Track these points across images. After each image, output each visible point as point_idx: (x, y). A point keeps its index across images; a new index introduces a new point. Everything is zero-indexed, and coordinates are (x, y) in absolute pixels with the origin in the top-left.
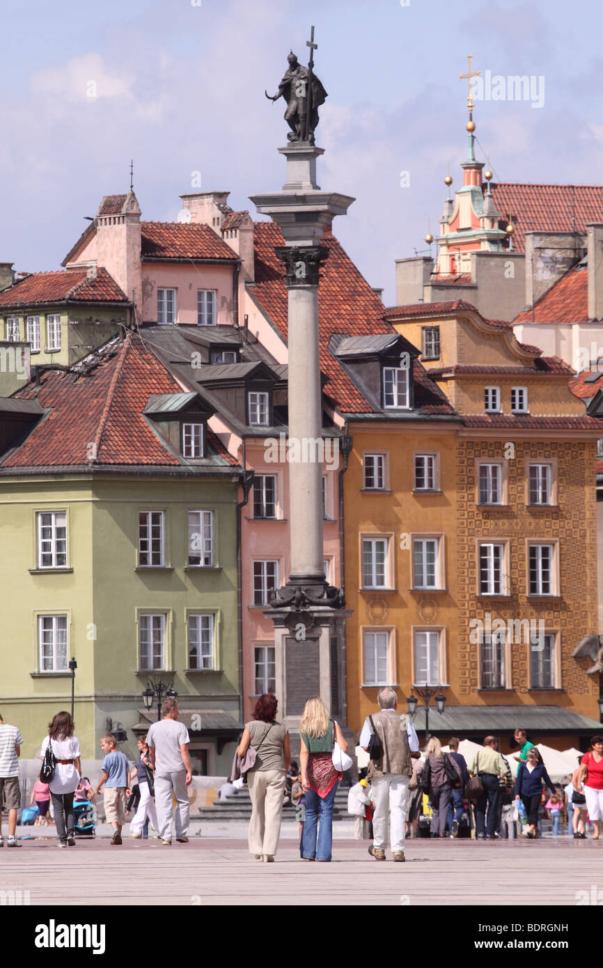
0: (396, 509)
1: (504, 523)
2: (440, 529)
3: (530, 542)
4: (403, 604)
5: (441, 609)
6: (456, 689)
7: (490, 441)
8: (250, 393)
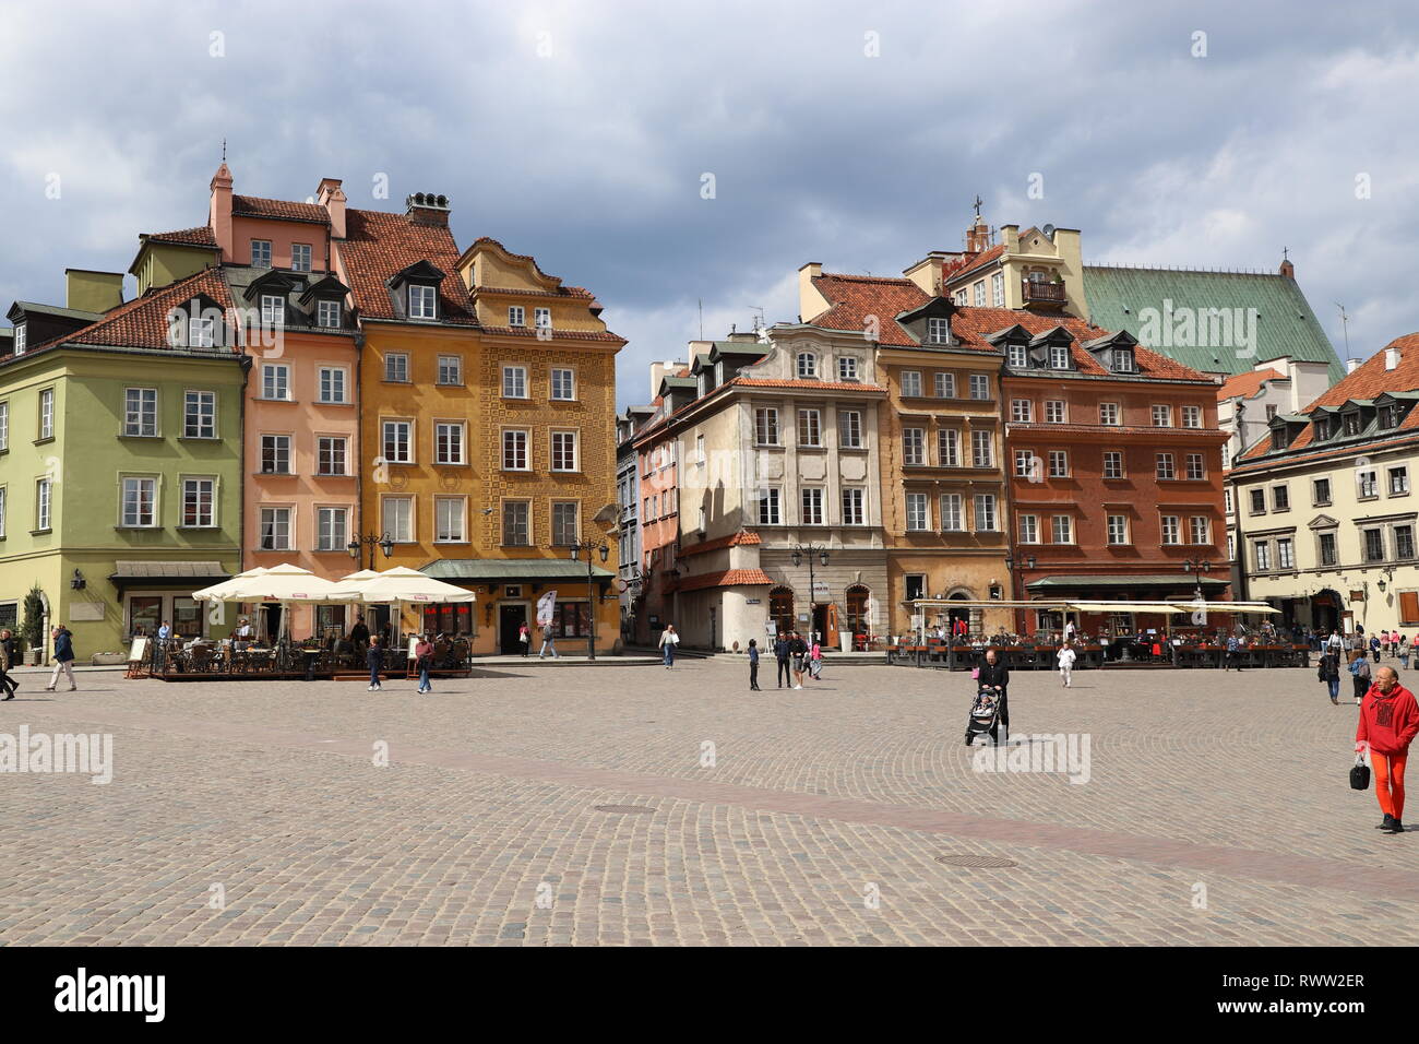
0: (417, 398)
1: (526, 414)
2: (465, 415)
3: (552, 430)
4: (424, 475)
5: (464, 480)
6: (478, 545)
7: (513, 348)
8: (263, 297)
